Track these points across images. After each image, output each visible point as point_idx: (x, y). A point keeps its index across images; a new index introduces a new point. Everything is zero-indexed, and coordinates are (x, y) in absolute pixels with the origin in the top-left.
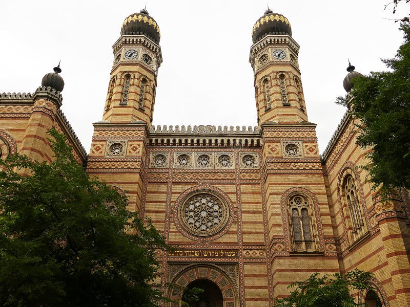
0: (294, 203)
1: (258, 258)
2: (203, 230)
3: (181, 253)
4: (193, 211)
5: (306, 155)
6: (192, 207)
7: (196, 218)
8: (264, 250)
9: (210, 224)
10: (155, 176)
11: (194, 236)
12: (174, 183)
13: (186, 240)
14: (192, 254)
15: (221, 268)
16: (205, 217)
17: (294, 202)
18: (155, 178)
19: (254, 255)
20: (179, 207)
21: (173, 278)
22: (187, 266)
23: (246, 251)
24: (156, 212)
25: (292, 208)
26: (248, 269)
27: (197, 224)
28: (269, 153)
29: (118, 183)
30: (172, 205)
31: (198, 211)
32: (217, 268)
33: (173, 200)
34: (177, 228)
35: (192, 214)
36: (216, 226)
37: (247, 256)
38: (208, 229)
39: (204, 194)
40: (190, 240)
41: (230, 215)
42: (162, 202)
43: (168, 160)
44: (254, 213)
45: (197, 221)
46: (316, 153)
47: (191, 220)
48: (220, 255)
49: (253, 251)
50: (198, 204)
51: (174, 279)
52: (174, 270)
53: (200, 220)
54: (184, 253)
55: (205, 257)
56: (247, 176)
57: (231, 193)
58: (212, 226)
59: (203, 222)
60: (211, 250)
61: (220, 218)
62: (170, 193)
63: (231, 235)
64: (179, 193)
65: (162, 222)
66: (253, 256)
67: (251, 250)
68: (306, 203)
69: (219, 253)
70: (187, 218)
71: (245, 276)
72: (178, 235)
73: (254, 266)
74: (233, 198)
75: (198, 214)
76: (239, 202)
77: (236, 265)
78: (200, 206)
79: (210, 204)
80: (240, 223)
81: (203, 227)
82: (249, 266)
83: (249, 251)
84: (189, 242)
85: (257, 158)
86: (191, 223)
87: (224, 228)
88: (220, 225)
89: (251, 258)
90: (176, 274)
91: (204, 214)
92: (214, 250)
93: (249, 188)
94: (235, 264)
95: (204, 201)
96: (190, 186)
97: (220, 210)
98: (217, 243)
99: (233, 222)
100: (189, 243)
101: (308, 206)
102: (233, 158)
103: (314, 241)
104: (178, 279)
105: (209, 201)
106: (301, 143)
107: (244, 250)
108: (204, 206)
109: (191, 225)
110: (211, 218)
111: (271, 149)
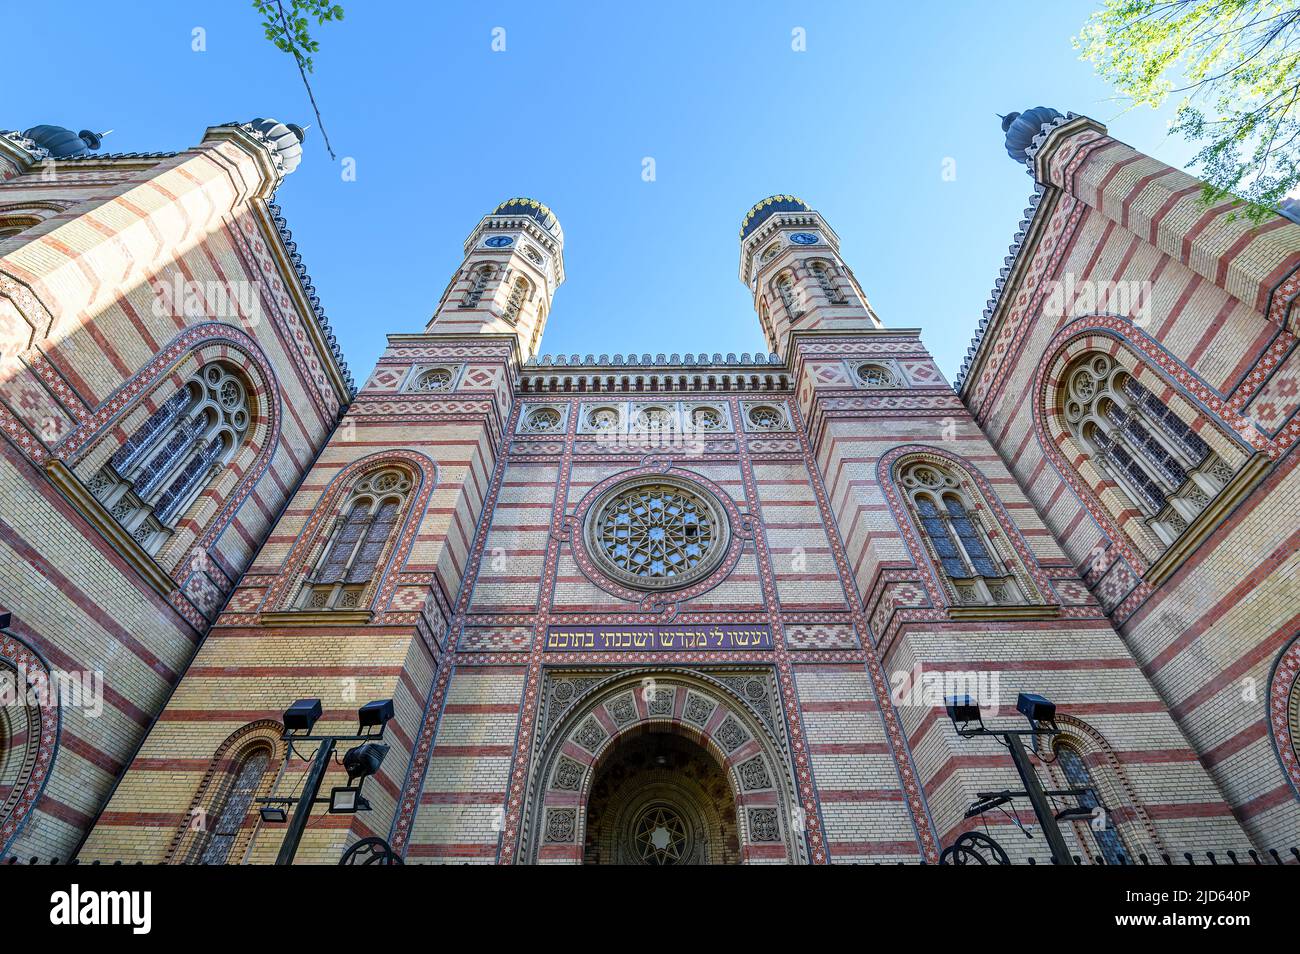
0: (917, 482)
1: (835, 649)
2: (657, 575)
3: (588, 640)
4: (627, 528)
5: (913, 383)
6: (624, 519)
7: (636, 545)
8: (848, 624)
9: (675, 559)
10: (529, 450)
11: (631, 588)
12: (575, 463)
13: (607, 600)
14: (625, 640)
15: (718, 682)
16: (661, 542)
17: (915, 480)
18: (528, 455)
19: (822, 640)
20: (589, 517)
21: (560, 718)
22: (606, 679)
23: (794, 629)
24: (522, 528)
25: (914, 492)
26: (810, 686)
27: (640, 559)
28: (820, 381)
29: (423, 443)
30: (569, 511)
31: (641, 528)
32: (707, 682)
33: (570, 500)
34: (580, 569)
35: (623, 534)
36: (694, 563)
37: (799, 645)
38: (671, 574)
39: (655, 486)
40: (618, 602)
41: (733, 534)
42: (542, 506)
43: (564, 418)
44: (801, 526)
45: (637, 551)
46: (937, 379)
47: (622, 550)
48: (713, 640)
49: (815, 629)
50: (639, 511)
51: (562, 725)
52: (564, 694)
53: (649, 550)
54: (598, 639)
55: (666, 650)
56: (766, 447)
57: (729, 482)
58: (681, 563)
59: (657, 555)
60: (685, 626)
61: (705, 543)
62: (563, 485)
63: (741, 585)
64: (588, 484)
65: (538, 553)
66: (820, 645)
67: (809, 625)
68: (948, 481)
69: (709, 637)
70: (610, 544)
71: (805, 708)
72: (582, 586)
73: (828, 677)
74: (737, 493)
75: (642, 534)
76: (754, 503)
77: (767, 671)
78: (646, 515)
79: (674, 511)
80: (763, 553)
81: (658, 567)
82: (812, 676)
83: (802, 629)
84: (616, 607)
85: (786, 413)
86: (621, 558)
87: (719, 565)
88: (705, 558)
89: (813, 649)
90: (571, 706)
91: (658, 535)
92: (695, 626)
93: (778, 472)
94: (763, 668)
95: (657, 504)
96: (619, 469)
97: (704, 523)
98: (701, 606)
99: (743, 551)
100: (615, 611)
101: (958, 487)
102: (728, 413)
103: (1013, 577)
104: (574, 724)
105: (671, 505)
106: (893, 362)
107: (787, 624)
108: (657, 516)
109: (622, 563)
110: (680, 544)
111: (823, 374)
